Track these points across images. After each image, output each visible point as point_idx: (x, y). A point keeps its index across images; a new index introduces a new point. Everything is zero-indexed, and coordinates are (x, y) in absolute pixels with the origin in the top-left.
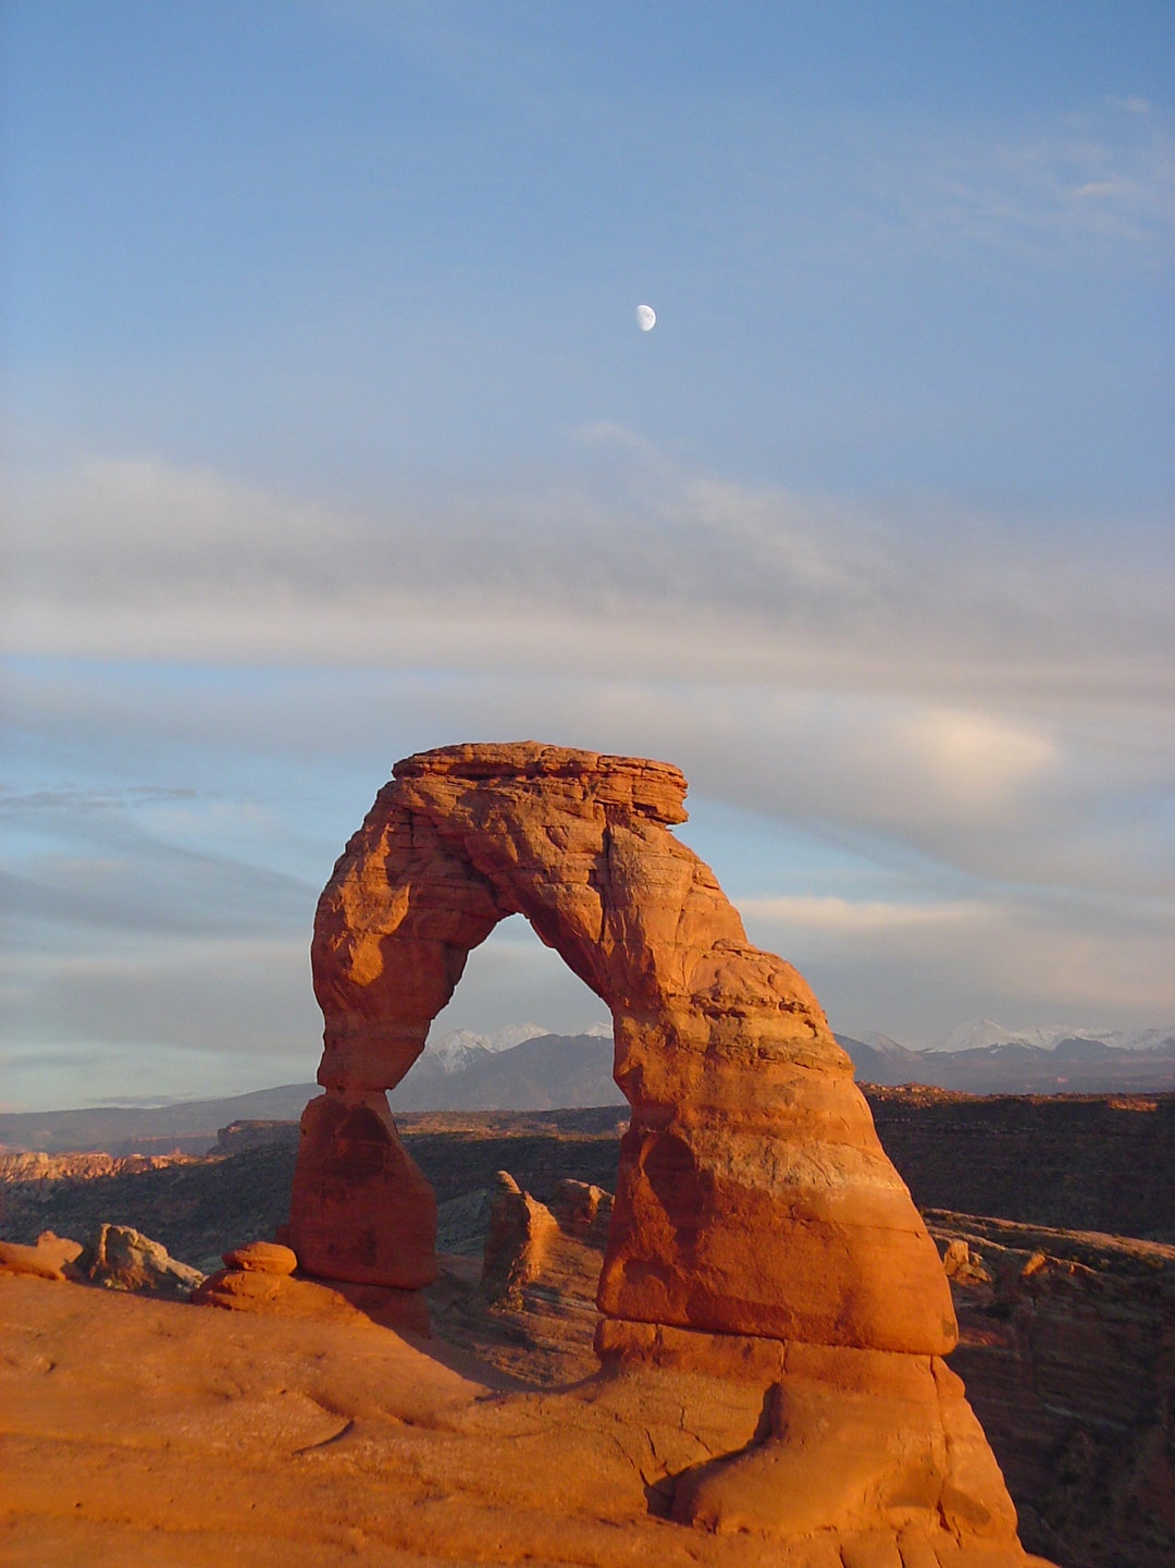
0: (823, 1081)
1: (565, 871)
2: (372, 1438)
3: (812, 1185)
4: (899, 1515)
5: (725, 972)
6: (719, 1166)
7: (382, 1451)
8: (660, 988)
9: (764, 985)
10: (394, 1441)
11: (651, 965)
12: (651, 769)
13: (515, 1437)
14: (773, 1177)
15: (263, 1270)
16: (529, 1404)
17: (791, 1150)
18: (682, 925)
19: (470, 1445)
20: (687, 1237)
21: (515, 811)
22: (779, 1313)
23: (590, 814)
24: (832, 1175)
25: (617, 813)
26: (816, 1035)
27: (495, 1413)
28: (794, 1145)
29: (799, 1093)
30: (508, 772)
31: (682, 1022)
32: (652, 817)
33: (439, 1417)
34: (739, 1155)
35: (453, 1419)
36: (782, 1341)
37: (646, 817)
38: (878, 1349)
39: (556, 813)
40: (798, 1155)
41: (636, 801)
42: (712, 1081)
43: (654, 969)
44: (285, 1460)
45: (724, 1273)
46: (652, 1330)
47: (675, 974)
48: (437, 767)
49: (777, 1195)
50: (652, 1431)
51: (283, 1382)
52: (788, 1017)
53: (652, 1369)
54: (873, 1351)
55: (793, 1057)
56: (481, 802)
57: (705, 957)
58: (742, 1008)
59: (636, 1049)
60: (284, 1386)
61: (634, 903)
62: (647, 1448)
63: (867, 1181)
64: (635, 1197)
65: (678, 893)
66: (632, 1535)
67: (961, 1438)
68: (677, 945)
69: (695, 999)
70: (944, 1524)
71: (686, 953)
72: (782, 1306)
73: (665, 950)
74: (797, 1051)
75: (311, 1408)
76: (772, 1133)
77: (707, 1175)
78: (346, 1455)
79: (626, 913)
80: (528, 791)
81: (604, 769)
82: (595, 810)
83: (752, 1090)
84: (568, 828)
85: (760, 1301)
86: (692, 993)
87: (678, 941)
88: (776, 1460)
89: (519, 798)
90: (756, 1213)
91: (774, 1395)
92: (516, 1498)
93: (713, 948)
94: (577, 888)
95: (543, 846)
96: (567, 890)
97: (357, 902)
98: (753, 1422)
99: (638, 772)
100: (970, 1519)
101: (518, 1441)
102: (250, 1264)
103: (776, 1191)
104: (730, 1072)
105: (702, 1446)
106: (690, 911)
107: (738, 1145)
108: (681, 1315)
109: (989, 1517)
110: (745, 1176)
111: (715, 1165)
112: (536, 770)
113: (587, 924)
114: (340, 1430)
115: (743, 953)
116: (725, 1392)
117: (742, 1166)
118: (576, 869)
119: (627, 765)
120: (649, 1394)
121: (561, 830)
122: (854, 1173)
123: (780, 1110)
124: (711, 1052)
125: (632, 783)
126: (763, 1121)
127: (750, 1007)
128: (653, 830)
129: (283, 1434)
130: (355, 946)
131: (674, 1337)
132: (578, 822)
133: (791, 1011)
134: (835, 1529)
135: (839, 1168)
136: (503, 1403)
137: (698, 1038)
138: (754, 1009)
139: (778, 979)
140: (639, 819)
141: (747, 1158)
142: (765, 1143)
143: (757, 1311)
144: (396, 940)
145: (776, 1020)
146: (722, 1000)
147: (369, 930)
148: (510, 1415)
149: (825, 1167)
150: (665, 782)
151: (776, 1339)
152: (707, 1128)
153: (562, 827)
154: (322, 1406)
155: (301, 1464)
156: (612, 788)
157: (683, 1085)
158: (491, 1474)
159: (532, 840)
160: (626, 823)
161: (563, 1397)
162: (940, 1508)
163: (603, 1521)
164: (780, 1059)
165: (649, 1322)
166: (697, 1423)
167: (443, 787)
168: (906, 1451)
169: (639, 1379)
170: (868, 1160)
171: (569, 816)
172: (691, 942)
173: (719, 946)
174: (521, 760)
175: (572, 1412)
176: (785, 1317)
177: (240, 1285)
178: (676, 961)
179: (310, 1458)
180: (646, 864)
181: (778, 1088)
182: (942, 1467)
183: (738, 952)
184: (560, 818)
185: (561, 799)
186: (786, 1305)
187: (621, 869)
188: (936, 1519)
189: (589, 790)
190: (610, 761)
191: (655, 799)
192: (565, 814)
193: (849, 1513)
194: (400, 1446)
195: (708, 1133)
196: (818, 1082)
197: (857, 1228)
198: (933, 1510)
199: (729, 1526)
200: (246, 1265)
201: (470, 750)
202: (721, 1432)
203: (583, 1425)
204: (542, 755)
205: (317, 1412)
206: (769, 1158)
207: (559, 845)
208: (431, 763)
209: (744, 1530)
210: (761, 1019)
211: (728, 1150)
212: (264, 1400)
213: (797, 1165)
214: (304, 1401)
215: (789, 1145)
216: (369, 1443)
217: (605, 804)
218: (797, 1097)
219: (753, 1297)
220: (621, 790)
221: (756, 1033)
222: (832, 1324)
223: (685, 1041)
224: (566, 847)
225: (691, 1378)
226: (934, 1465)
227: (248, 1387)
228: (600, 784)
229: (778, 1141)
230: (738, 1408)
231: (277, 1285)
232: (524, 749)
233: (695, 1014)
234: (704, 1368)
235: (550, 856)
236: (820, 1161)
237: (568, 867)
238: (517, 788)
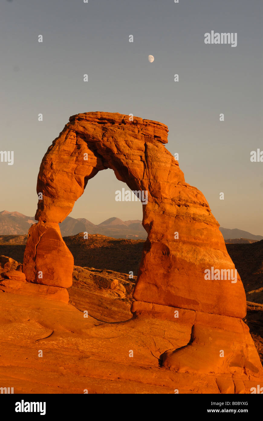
0: (212, 229)
1: (132, 156)
2: (62, 337)
3: (209, 262)
4: (234, 369)
5: (182, 192)
6: (178, 254)
7: (65, 341)
8: (162, 196)
9: (194, 197)
10: (69, 338)
11: (160, 188)
12: (160, 125)
13: (109, 338)
14: (196, 258)
15: (15, 279)
16: (113, 328)
18: (170, 176)
19: (95, 340)
21: (115, 135)
22: (195, 303)
23: (140, 137)
24: (215, 259)
25: (148, 138)
26: (210, 214)
27: (101, 330)
28: (203, 249)
29: (205, 232)
30: (112, 122)
31: (168, 207)
32: (159, 141)
33: (83, 330)
34: (185, 251)
35: (88, 331)
36: (195, 311)
37: (157, 140)
38: (226, 315)
39: (129, 137)
40: (205, 252)
41: (155, 135)
42: (177, 226)
43: (160, 189)
44: (33, 343)
45: (178, 288)
46: (151, 306)
47: (167, 192)
48: (87, 118)
49: (198, 264)
50: (154, 339)
51: (28, 317)
52: (202, 208)
53: (152, 318)
54: (225, 316)
55: (204, 221)
57: (175, 187)
58: (188, 204)
59: (152, 216)
60: (29, 319)
61: (155, 168)
62: (153, 344)
63: (225, 262)
64: (149, 262)
65: (168, 166)
66: (152, 372)
67: (250, 345)
68: (168, 182)
69: (173, 200)
70: (245, 373)
71: (170, 185)
72: (197, 300)
73: (164, 183)
74: (205, 219)
75: (38, 325)
76: (196, 245)
77: (174, 257)
78: (53, 342)
79: (152, 171)
80: (119, 129)
81: (145, 123)
82: (142, 136)
83: (190, 230)
84: (133, 142)
85: (189, 298)
86: (171, 198)
87: (168, 181)
88: (196, 350)
89: (117, 131)
90: (190, 270)
92: (111, 359)
93: (178, 184)
94: (135, 161)
95: (124, 147)
96: (132, 162)
97: (57, 161)
99: (156, 125)
100: (253, 371)
101: (111, 340)
102: (11, 277)
103: (197, 263)
105: (171, 344)
106: (172, 172)
107: (185, 248)
108: (162, 301)
109: (259, 370)
110: (187, 258)
111: (177, 254)
112: (122, 122)
113: (138, 173)
114: (49, 334)
115: (187, 186)
116: (177, 327)
117: (186, 255)
118: (135, 155)
119: (152, 123)
120: (153, 326)
121: (130, 142)
122: (222, 259)
123: (199, 237)
124: (177, 217)
125: (154, 129)
126: (193, 240)
127: (191, 204)
128: (160, 145)
129: (31, 334)
130: (55, 175)
131: (159, 308)
132: (136, 140)
133: (203, 206)
134: (214, 373)
135: (217, 257)
136: (104, 327)
137: (173, 213)
138: (192, 205)
139: (199, 195)
140: (155, 141)
141: (188, 252)
142: (194, 247)
143: (188, 301)
144: (70, 174)
145: (198, 209)
146: (182, 201)
147: (61, 170)
148: (107, 331)
149: (213, 256)
150: (164, 130)
151: (193, 310)
152: (175, 241)
153: (131, 141)
154: (42, 325)
155: (39, 345)
156: (148, 130)
157: (167, 227)
158: (103, 350)
159: (120, 145)
160: (152, 142)
161: (124, 326)
162: (244, 368)
163: (141, 367)
164: (199, 221)
165: (150, 303)
166: (169, 337)
167: (90, 125)
168: (236, 349)
169: (148, 322)
170: (225, 255)
171: (133, 138)
172: (172, 182)
173: (180, 183)
174: (117, 118)
175: (127, 331)
176: (198, 304)
177: (8, 284)
178: (167, 187)
179: (41, 342)
180: (159, 155)
181: (199, 230)
182: (246, 354)
183: (186, 186)
184: (131, 139)
185: (131, 132)
186: (198, 300)
187: (151, 156)
188: (243, 371)
189: (140, 130)
190: (147, 121)
191: (161, 135)
192: (132, 137)
193: (218, 367)
194: (72, 339)
195: (175, 243)
196: (211, 229)
198: (243, 368)
199: (183, 370)
200: (10, 278)
201: (99, 114)
202: (177, 340)
203: (131, 336)
204: (124, 117)
205: (41, 327)
206: (195, 252)
207: (129, 146)
208: (86, 117)
209: (187, 372)
210: (194, 208)
211: (182, 249)
212: (23, 323)
213: (205, 255)
214: (36, 324)
215: (202, 249)
216: (61, 338)
217: (145, 135)
218: (205, 234)
219: (187, 297)
220: (151, 131)
221: (192, 212)
222: (213, 307)
223: (168, 213)
224: (132, 148)
225: (165, 322)
226: (244, 354)
227: (17, 318)
228: (144, 128)
229: (198, 247)
230: (182, 332)
231: (20, 285)
232: (118, 115)
233: (172, 205)
235: (126, 150)
236: (211, 254)
237: (133, 155)
238: (115, 127)
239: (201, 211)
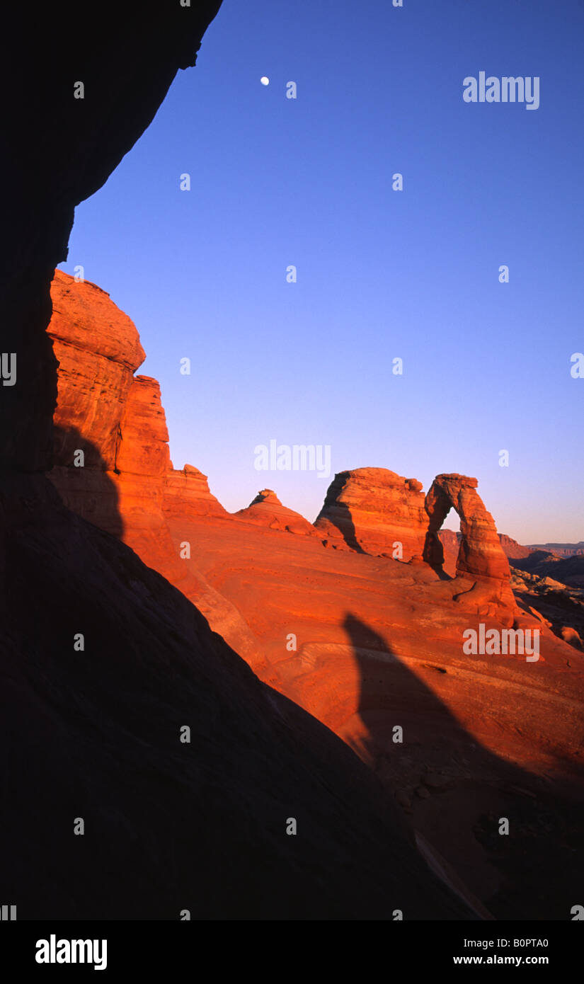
0: (488, 532)
1: (453, 496)
3: (482, 550)
4: (490, 603)
8: (465, 516)
9: (481, 516)
12: (471, 479)
14: (477, 548)
17: (481, 544)
20: (466, 557)
21: (448, 486)
22: (478, 570)
23: (458, 486)
24: (486, 548)
25: (464, 486)
26: (489, 525)
30: (449, 479)
31: (468, 522)
37: (469, 487)
38: (492, 577)
39: (455, 486)
41: (468, 484)
42: (472, 532)
43: (464, 513)
44: (403, 587)
45: (471, 563)
50: (457, 589)
52: (484, 522)
55: (483, 528)
56: (444, 483)
59: (462, 526)
62: (455, 591)
63: (492, 549)
65: (468, 500)
66: (447, 602)
67: (505, 593)
76: (478, 541)
77: (469, 547)
80: (451, 482)
83: (476, 534)
85: (475, 568)
86: (469, 517)
88: (473, 593)
90: (475, 554)
91: (475, 584)
94: (455, 499)
96: (453, 499)
98: (471, 587)
99: (469, 479)
100: (503, 606)
103: (478, 550)
104: (474, 530)
105: (462, 590)
106: (471, 504)
107: (473, 542)
108: (466, 569)
111: (470, 545)
112: (452, 479)
113: (455, 505)
116: (467, 582)
117: (474, 546)
118: (455, 495)
119: (467, 478)
122: (490, 548)
124: (472, 527)
125: (467, 481)
126: (478, 539)
129: (405, 583)
132: (457, 488)
133: (484, 520)
134: (478, 604)
135: (488, 547)
139: (483, 516)
140: (467, 488)
143: (475, 570)
145: (482, 522)
146: (474, 518)
150: (475, 481)
151: (477, 574)
153: (453, 489)
155: (405, 587)
157: (468, 532)
159: (450, 492)
160: (465, 489)
163: (445, 600)
164: (481, 528)
167: (440, 481)
170: (494, 546)
173: (476, 509)
174: (450, 477)
178: (468, 512)
179: (408, 587)
180: (464, 496)
181: (482, 534)
182: (499, 597)
183: (478, 511)
185: (455, 483)
188: (497, 605)
189: (459, 482)
190: (463, 477)
191: (472, 484)
193: (481, 602)
195: (471, 540)
197: (488, 557)
198: (497, 603)
199: (461, 602)
201: (446, 475)
202: (466, 588)
203: (449, 586)
205: (413, 581)
206: (477, 545)
210: (480, 522)
213: (481, 546)
220: (463, 483)
221: (479, 525)
222: (485, 572)
223: (469, 525)
225: (465, 579)
226: (497, 596)
230: (470, 584)
232: (451, 475)
233: (470, 520)
234: (467, 578)
235: (452, 494)
236: (485, 546)
238: (449, 481)
239: (485, 524)
